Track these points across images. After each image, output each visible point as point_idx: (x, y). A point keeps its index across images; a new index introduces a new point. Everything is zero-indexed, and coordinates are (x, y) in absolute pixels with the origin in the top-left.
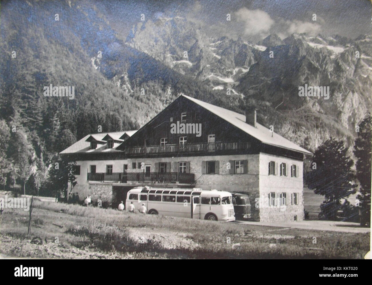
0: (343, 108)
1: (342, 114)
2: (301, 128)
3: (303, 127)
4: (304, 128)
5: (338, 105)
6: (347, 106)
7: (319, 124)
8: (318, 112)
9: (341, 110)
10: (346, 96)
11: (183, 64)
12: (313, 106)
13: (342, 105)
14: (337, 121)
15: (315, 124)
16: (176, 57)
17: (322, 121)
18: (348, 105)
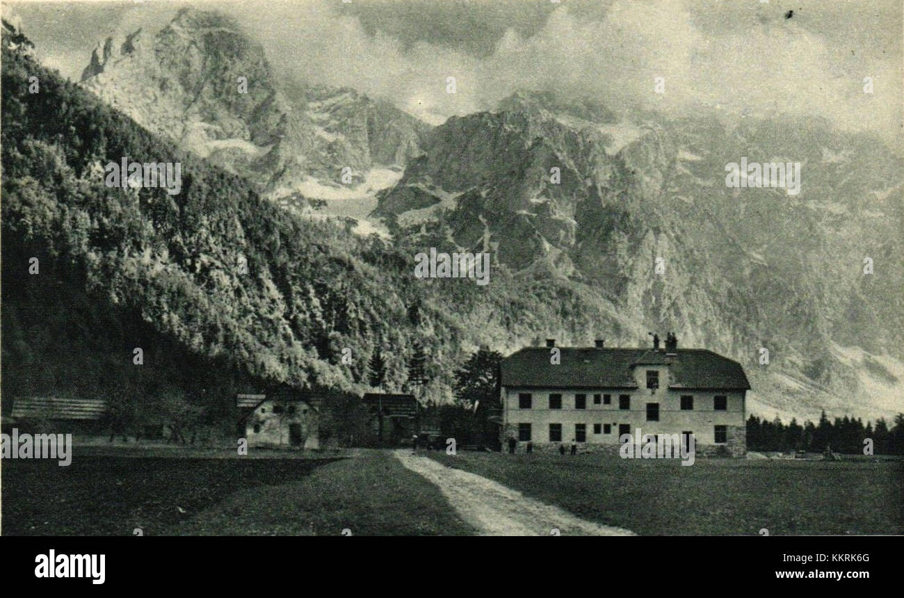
0: (632, 269)
1: (630, 284)
2: (524, 314)
3: (527, 313)
4: (531, 316)
5: (620, 262)
6: (642, 266)
7: (569, 307)
8: (569, 277)
9: (627, 275)
10: (639, 242)
11: (233, 151)
12: (556, 263)
13: (630, 263)
14: (614, 302)
15: (560, 308)
16: (216, 132)
17: (578, 298)
18: (645, 264)
